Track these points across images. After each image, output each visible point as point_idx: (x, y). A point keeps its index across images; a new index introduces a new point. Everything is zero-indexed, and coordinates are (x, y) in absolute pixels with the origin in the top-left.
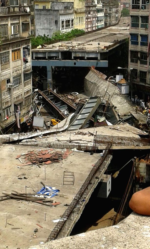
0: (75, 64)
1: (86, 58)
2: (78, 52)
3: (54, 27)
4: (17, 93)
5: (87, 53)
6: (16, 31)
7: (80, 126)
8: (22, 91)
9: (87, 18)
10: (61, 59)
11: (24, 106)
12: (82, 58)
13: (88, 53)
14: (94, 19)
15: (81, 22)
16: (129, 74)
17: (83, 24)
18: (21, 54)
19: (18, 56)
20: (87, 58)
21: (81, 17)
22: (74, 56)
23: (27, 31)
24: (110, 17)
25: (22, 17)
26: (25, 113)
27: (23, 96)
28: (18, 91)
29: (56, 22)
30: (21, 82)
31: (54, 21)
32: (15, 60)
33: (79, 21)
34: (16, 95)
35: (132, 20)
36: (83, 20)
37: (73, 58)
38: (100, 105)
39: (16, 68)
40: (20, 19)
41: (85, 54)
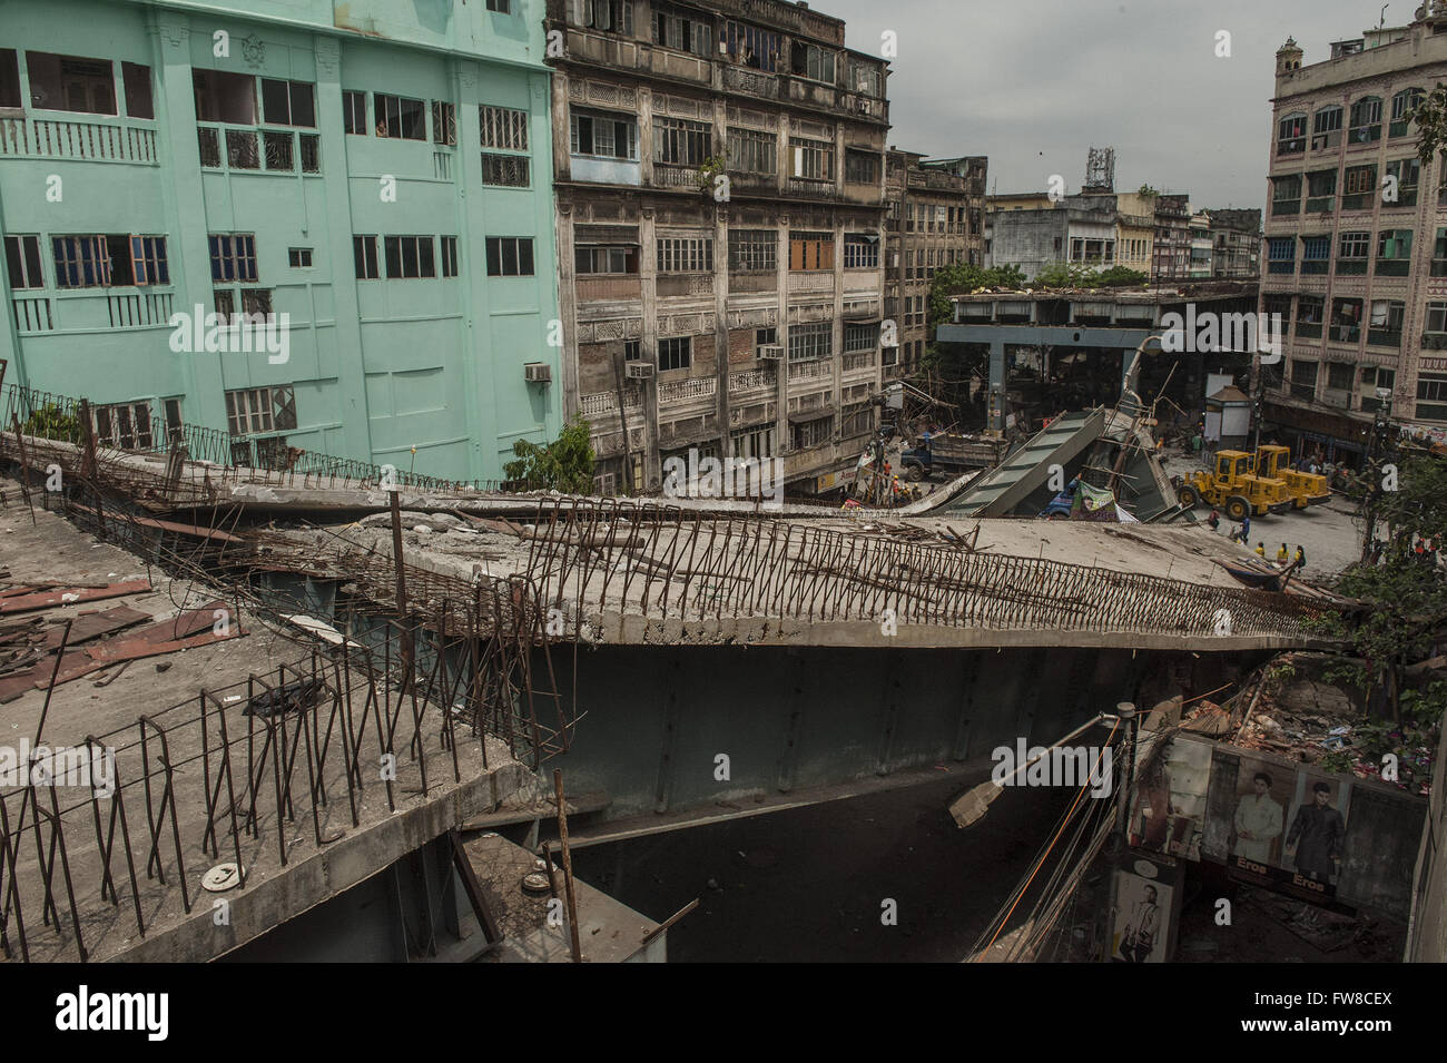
0: (1077, 337)
1: (1113, 321)
2: (1088, 302)
3: (1049, 258)
4: (805, 384)
5: (1118, 305)
6: (818, 168)
7: (978, 510)
8: (831, 383)
9: (1158, 246)
10: (1034, 323)
11: (837, 433)
12: (1102, 322)
13: (1122, 304)
14: (1179, 253)
15: (1138, 254)
16: (1254, 373)
17: (1144, 259)
18: (833, 255)
19: (818, 258)
20: (1118, 320)
21: (1139, 242)
22: (1077, 314)
23: (871, 181)
24: (1231, 257)
25: (847, 129)
26: (839, 460)
27: (837, 399)
28: (815, 379)
29: (1058, 244)
30: (830, 352)
31: (1053, 239)
32: (804, 267)
33: (1132, 249)
34: (801, 392)
35: (1275, 190)
36: (1144, 250)
37: (1072, 320)
38: (1095, 441)
39: (805, 298)
40: (840, 132)
41: (1111, 309)
